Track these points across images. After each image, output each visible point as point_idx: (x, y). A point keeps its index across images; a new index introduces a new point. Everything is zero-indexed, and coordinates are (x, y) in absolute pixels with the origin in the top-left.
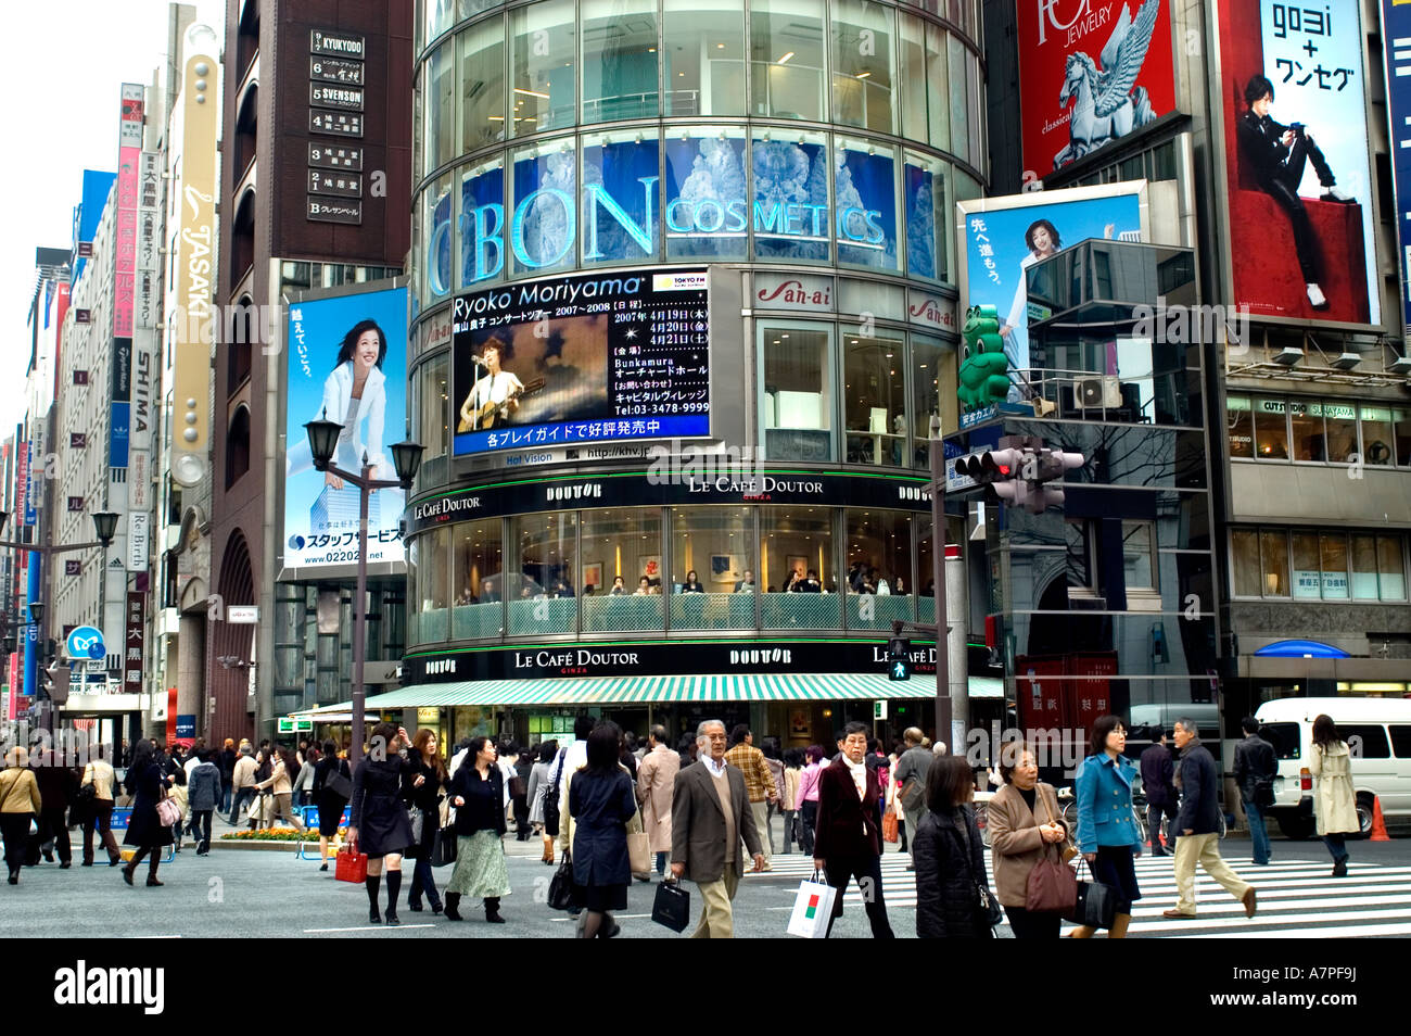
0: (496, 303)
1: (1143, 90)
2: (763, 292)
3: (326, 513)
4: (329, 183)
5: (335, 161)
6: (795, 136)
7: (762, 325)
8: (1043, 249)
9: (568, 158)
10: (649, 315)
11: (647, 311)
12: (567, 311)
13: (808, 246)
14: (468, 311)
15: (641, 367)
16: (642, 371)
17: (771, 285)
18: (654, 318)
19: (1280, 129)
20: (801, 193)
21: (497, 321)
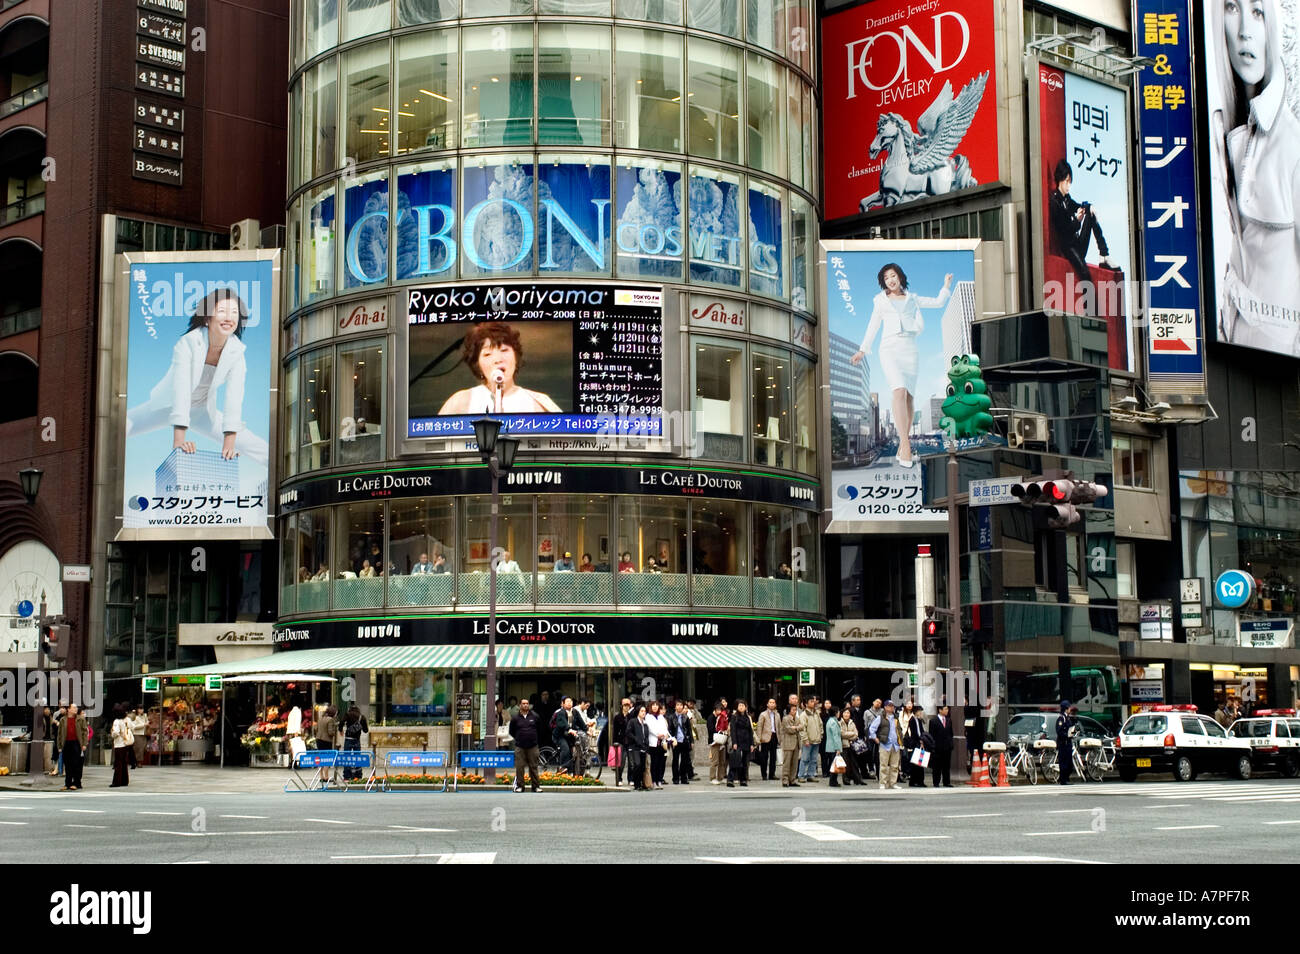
0: (458, 300)
1: (963, 158)
2: (695, 311)
3: (175, 476)
4: (153, 141)
5: (158, 119)
6: (713, 174)
7: (694, 340)
8: (892, 289)
9: (517, 171)
10: (611, 325)
11: (610, 322)
12: (533, 314)
13: (722, 271)
14: (427, 304)
15: (604, 371)
16: (604, 375)
17: (701, 305)
18: (615, 328)
19: (1074, 206)
20: (717, 225)
21: (459, 317)
